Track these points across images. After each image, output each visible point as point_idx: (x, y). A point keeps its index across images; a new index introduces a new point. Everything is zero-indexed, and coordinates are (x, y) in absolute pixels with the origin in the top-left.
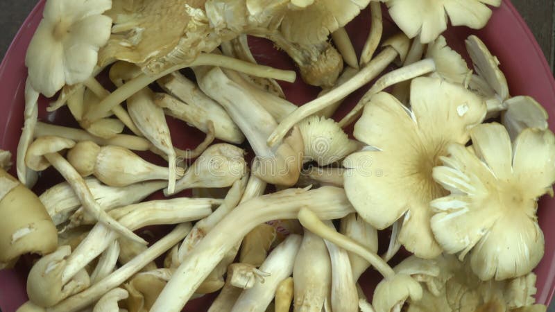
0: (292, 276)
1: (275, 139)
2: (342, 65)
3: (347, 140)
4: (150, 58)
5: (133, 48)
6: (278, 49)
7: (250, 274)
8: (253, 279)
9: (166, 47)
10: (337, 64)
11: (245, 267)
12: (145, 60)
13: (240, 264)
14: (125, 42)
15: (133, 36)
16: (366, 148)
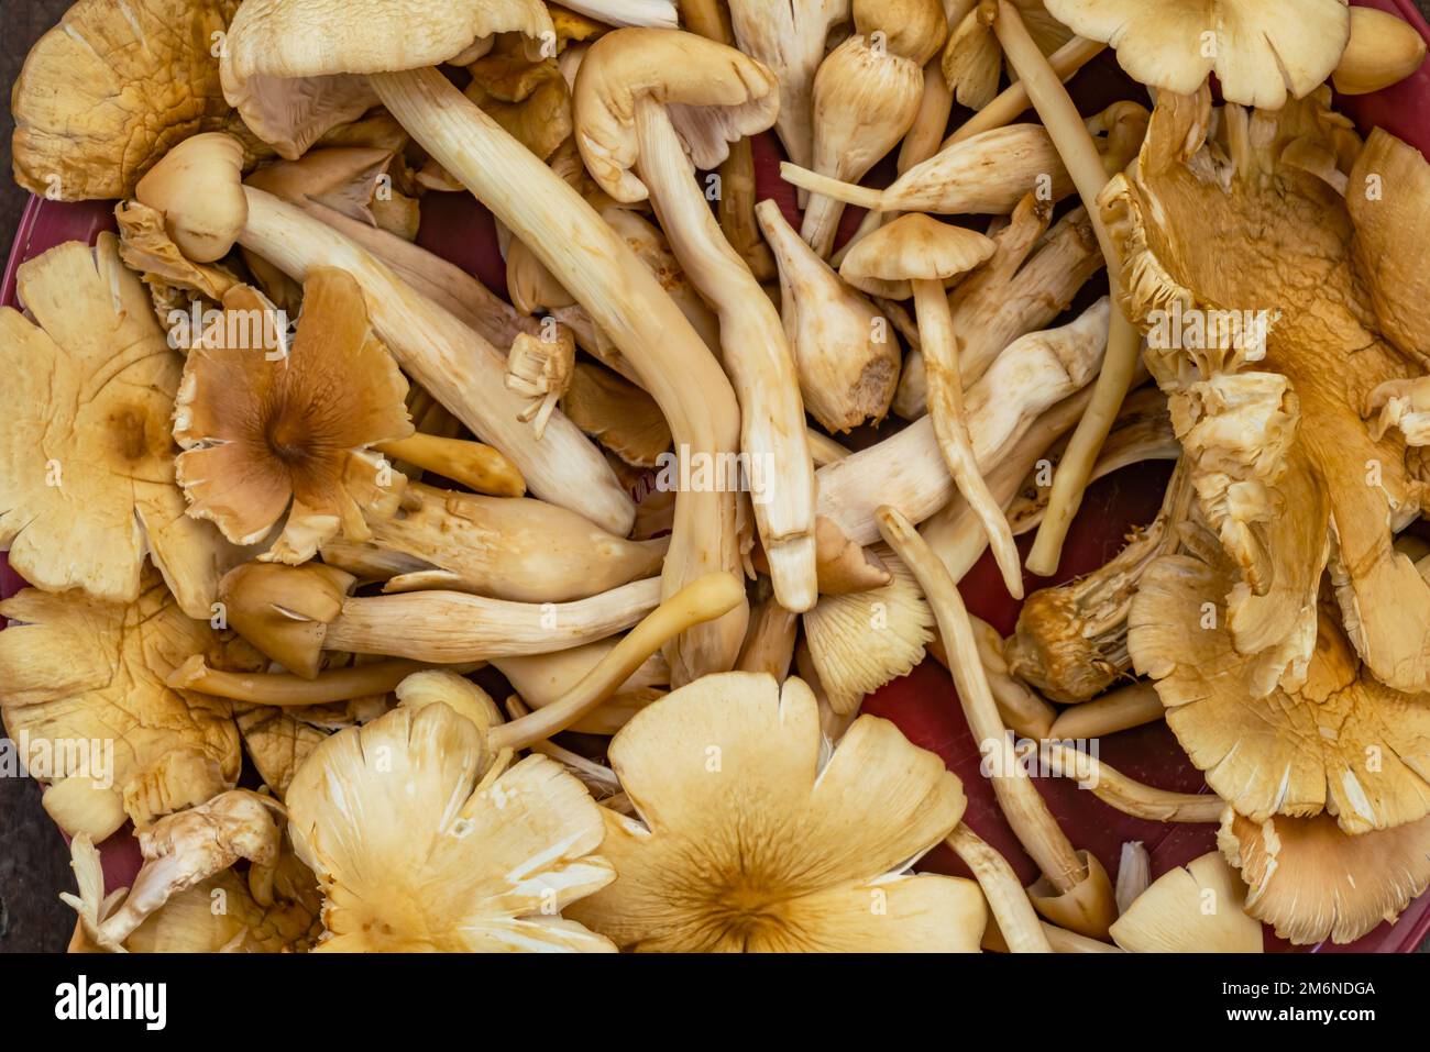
0: (529, 494)
1: (894, 530)
2: (1064, 699)
3: (861, 691)
4: (1147, 202)
5: (1180, 159)
6: (1127, 537)
7: (543, 385)
8: (532, 390)
9: (1172, 245)
10: (1067, 687)
11: (562, 372)
12: (1143, 186)
13: (573, 362)
14: (1200, 138)
15: (1214, 160)
16: (828, 743)
